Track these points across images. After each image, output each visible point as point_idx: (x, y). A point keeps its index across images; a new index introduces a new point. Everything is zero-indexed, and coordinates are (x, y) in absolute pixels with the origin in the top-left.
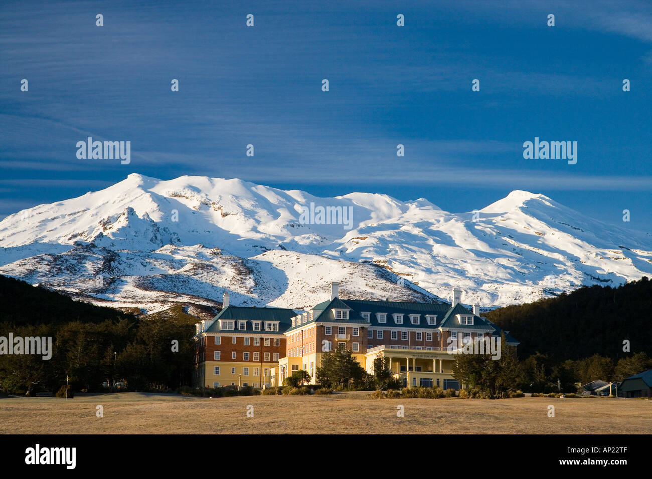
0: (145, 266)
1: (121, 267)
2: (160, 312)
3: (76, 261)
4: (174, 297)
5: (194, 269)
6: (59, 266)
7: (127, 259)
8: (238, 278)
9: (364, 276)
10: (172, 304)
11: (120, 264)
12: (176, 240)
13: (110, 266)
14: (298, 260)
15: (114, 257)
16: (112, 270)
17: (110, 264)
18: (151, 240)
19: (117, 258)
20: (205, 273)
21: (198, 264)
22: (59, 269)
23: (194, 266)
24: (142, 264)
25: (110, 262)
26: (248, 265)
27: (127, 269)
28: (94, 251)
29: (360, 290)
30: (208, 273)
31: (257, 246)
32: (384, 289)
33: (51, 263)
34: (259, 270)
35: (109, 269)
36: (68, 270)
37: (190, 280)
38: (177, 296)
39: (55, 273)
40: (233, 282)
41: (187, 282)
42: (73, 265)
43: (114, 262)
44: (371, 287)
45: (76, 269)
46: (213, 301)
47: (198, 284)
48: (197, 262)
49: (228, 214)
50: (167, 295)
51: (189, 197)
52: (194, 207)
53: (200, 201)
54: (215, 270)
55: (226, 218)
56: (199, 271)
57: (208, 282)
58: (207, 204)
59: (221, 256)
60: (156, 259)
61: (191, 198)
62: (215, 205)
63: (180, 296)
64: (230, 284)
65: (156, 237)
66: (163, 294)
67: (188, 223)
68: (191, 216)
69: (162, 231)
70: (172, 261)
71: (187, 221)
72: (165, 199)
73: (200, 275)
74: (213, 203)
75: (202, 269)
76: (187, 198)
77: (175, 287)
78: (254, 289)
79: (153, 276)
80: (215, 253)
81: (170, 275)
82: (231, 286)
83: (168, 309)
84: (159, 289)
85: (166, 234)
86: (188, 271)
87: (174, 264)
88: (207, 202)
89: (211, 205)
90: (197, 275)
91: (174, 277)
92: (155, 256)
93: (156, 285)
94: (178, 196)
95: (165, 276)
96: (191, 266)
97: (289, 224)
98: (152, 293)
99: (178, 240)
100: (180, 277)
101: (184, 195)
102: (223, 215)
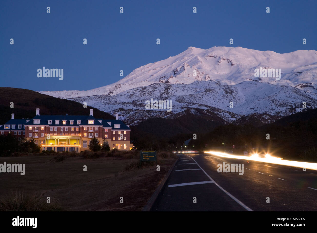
0: (184, 91)
1: (173, 92)
2: (179, 113)
3: (152, 90)
4: (191, 105)
5: (206, 92)
6: (144, 92)
7: (176, 88)
8: (226, 95)
9: (286, 92)
10: (186, 109)
11: (172, 90)
13: (167, 92)
15: (170, 87)
16: (168, 93)
17: (168, 91)
19: (171, 88)
21: (208, 89)
22: (144, 94)
23: (205, 90)
24: (182, 90)
25: (168, 89)
26: (231, 89)
27: (175, 92)
28: (161, 85)
29: (282, 99)
30: (212, 93)
31: (247, 79)
32: (294, 98)
33: (141, 91)
34: (237, 91)
35: (167, 93)
36: (148, 94)
37: (203, 97)
38: (193, 105)
39: (143, 95)
40: (223, 97)
42: (151, 91)
43: (170, 89)
44: (288, 97)
45: (152, 93)
46: (208, 106)
47: (207, 99)
48: (208, 88)
49: (234, 64)
50: (188, 104)
51: (216, 57)
52: (218, 62)
53: (221, 58)
54: (215, 92)
55: (234, 66)
56: (208, 92)
57: (212, 97)
58: (224, 60)
59: (220, 85)
60: (189, 88)
61: (217, 57)
62: (228, 60)
63: (194, 105)
64: (222, 98)
65: (198, 77)
66: (187, 104)
67: (215, 69)
68: (216, 66)
69: (201, 73)
70: (196, 88)
71: (215, 68)
72: (205, 58)
73: (208, 94)
74: (227, 59)
75: (209, 92)
76: (215, 57)
77: (195, 100)
78: (233, 100)
79: (186, 95)
80: (217, 84)
81: (194, 95)
82: (222, 99)
83: (183, 111)
84: (187, 101)
85: (203, 75)
86: (203, 93)
87: (197, 90)
88: (224, 59)
89: (226, 60)
90: (207, 94)
91: (196, 95)
92: (189, 86)
93: (186, 100)
94: (211, 56)
95: (192, 95)
96: (204, 90)
97: (264, 68)
98: (182, 103)
99: (209, 78)
100: (199, 95)
101: (213, 56)
102: (232, 65)
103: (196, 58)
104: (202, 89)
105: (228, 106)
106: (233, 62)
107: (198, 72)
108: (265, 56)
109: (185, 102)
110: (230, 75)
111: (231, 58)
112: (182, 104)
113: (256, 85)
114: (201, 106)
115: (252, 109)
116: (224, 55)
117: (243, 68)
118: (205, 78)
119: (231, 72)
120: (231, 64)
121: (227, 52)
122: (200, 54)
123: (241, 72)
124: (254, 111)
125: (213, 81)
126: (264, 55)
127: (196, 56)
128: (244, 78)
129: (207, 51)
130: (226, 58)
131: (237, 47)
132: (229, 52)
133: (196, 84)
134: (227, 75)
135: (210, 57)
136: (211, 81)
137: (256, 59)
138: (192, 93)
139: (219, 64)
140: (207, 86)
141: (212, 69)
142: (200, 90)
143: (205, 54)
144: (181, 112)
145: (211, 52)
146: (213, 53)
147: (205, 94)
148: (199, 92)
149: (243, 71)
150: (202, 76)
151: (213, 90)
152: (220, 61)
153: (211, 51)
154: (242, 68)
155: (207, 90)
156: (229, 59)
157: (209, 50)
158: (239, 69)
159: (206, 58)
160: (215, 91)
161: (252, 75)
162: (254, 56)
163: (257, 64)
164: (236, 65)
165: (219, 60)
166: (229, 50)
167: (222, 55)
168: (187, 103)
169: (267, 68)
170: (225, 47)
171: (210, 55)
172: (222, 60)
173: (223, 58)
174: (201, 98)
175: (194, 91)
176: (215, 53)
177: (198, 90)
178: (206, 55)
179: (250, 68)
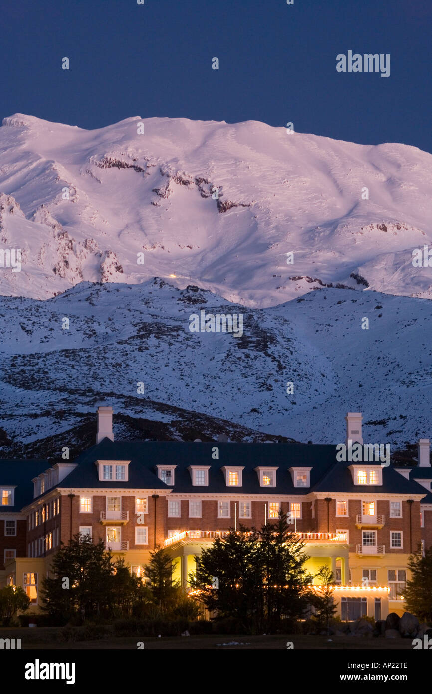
0: (30, 332)
2: (49, 439)
4: (87, 404)
5: (141, 337)
8: (239, 355)
10: (79, 419)
12: (113, 269)
14: (379, 311)
18: (55, 270)
20: (164, 346)
21: (150, 325)
23: (139, 330)
24: (24, 328)
26: (263, 325)
30: (170, 344)
31: (300, 278)
34: (290, 336)
37: (130, 363)
38: (95, 401)
40: (229, 364)
41: (123, 366)
46: (174, 410)
47: (149, 371)
48: (149, 319)
49: (233, 205)
50: (73, 397)
51: (142, 167)
52: (156, 191)
53: (168, 176)
54: (187, 339)
55: (230, 213)
56: (152, 340)
57: (172, 365)
58: (185, 183)
59: (203, 305)
60: (53, 316)
61: (150, 170)
62: (202, 184)
63: (102, 400)
64: (222, 371)
65: (67, 262)
66: (65, 395)
67: (142, 229)
68: (147, 212)
69: (79, 247)
70: (91, 319)
71: (139, 224)
72: (88, 172)
73: (152, 351)
74: (198, 181)
75: (158, 338)
76: (138, 169)
77: (96, 379)
78: (276, 381)
79: (47, 355)
80: (189, 299)
81: (84, 350)
82: (222, 375)
83: (68, 432)
84: (59, 384)
85: (90, 256)
86: (126, 342)
87: (95, 326)
88: (185, 178)
89: (193, 185)
90: (147, 349)
91: (95, 355)
92: (53, 307)
93: (52, 376)
94: (119, 165)
95: (74, 352)
96: (131, 331)
97: (375, 225)
98: (41, 393)
99: (118, 268)
100: (109, 355)
101: (131, 163)
102: (222, 207)
103: (44, 170)
104: (117, 326)
105: (254, 410)
106: (230, 195)
107: (64, 242)
108: (377, 168)
109: (52, 386)
110: (211, 257)
111: (218, 176)
112: (41, 398)
113: (378, 307)
114: (138, 408)
115: (375, 423)
116: (181, 162)
117: (277, 227)
118: (100, 270)
119: (218, 243)
120: (219, 206)
121: (197, 145)
122: (63, 153)
123: (267, 246)
124: (390, 434)
125: (166, 288)
126: (373, 165)
127: (48, 162)
128: (284, 272)
129: (97, 137)
130: (191, 176)
131: (243, 123)
132: (204, 144)
133: (87, 300)
134: (199, 257)
135: (114, 165)
136: (157, 286)
137: (335, 182)
138: (75, 343)
139: (161, 202)
140: (143, 307)
141: (127, 226)
142: (109, 330)
143: (90, 152)
144: (57, 436)
145: (120, 142)
146: (130, 149)
147: (140, 350)
148: (106, 336)
149: (276, 239)
150: (84, 262)
151: (178, 328)
152: (162, 190)
153: (119, 136)
154: (268, 223)
155: (145, 330)
156: (209, 180)
157: (110, 132)
158: (255, 227)
159: (96, 170)
160: (183, 335)
161: (321, 259)
162: (326, 169)
163: (340, 206)
164: (240, 210)
165: (158, 182)
166: (209, 136)
167: (175, 160)
168: (62, 389)
169: (389, 227)
170: (186, 122)
171: (114, 157)
172: (173, 184)
173: (180, 173)
174: (120, 365)
175: (80, 335)
176: (140, 151)
177: (101, 329)
178: (94, 158)
179: (310, 225)
